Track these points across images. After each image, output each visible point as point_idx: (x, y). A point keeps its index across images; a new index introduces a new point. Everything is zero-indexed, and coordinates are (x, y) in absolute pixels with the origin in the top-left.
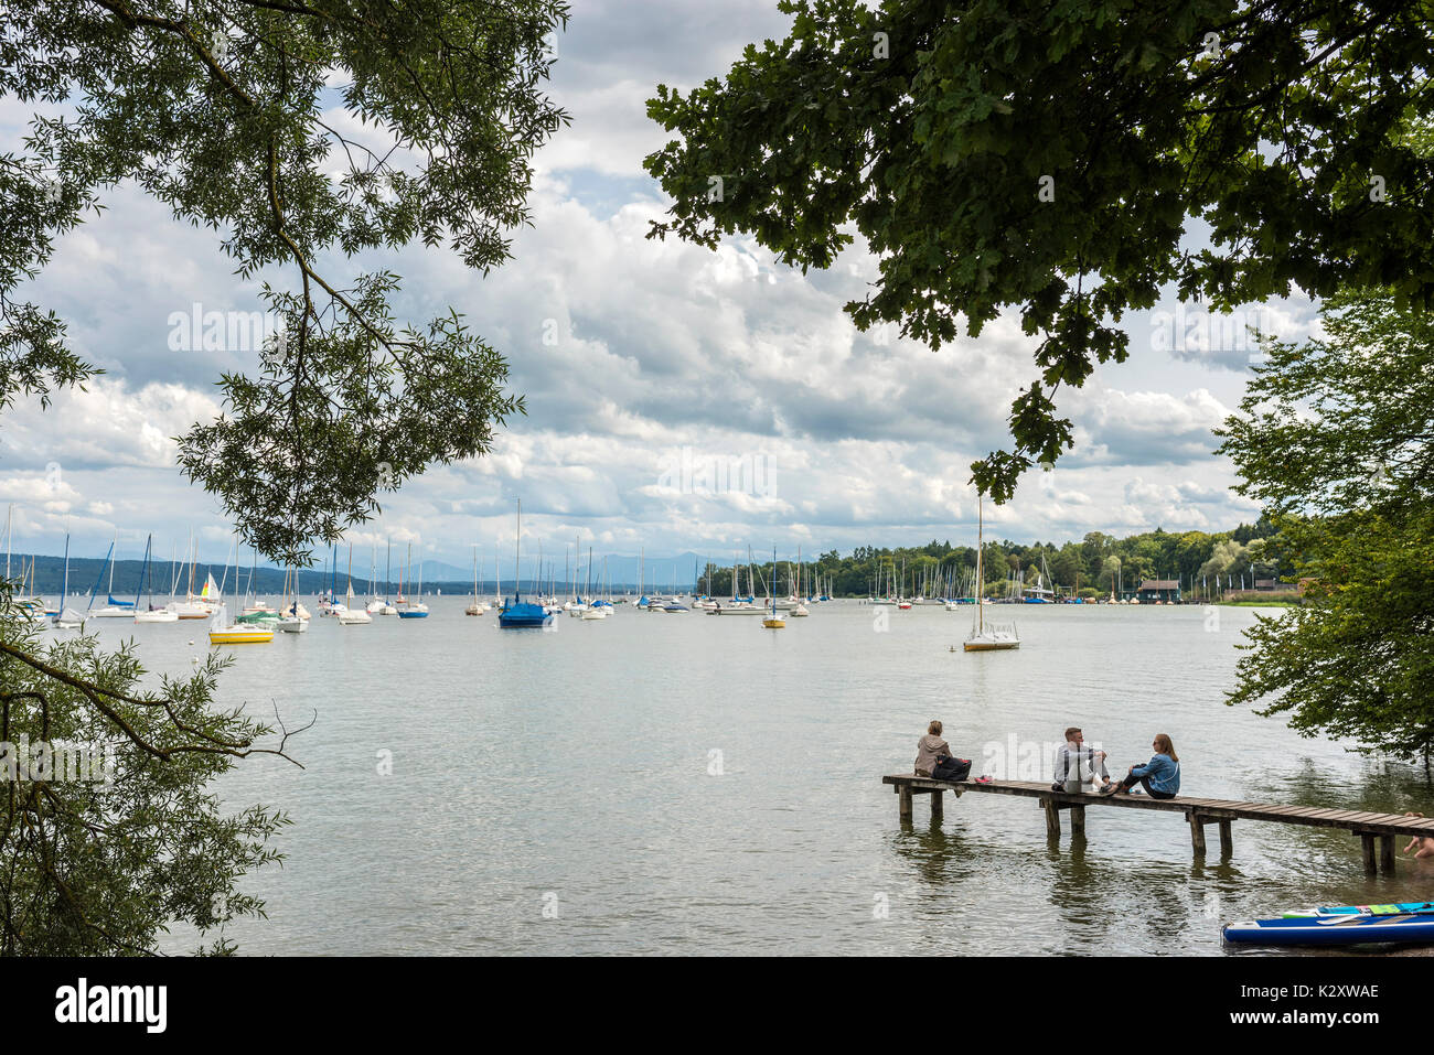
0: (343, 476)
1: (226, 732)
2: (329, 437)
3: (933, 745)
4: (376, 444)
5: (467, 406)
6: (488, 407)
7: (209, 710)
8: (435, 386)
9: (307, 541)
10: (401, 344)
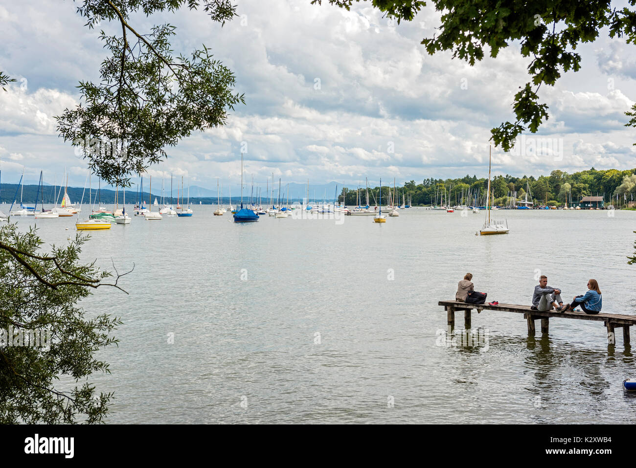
0: (147, 138)
1: (86, 275)
2: (139, 116)
3: (465, 285)
4: (164, 120)
5: (213, 99)
6: (224, 100)
7: (77, 264)
8: (196, 88)
9: (128, 173)
10: (176, 65)
